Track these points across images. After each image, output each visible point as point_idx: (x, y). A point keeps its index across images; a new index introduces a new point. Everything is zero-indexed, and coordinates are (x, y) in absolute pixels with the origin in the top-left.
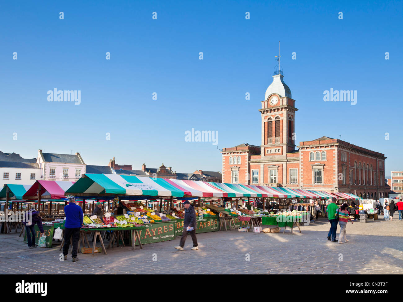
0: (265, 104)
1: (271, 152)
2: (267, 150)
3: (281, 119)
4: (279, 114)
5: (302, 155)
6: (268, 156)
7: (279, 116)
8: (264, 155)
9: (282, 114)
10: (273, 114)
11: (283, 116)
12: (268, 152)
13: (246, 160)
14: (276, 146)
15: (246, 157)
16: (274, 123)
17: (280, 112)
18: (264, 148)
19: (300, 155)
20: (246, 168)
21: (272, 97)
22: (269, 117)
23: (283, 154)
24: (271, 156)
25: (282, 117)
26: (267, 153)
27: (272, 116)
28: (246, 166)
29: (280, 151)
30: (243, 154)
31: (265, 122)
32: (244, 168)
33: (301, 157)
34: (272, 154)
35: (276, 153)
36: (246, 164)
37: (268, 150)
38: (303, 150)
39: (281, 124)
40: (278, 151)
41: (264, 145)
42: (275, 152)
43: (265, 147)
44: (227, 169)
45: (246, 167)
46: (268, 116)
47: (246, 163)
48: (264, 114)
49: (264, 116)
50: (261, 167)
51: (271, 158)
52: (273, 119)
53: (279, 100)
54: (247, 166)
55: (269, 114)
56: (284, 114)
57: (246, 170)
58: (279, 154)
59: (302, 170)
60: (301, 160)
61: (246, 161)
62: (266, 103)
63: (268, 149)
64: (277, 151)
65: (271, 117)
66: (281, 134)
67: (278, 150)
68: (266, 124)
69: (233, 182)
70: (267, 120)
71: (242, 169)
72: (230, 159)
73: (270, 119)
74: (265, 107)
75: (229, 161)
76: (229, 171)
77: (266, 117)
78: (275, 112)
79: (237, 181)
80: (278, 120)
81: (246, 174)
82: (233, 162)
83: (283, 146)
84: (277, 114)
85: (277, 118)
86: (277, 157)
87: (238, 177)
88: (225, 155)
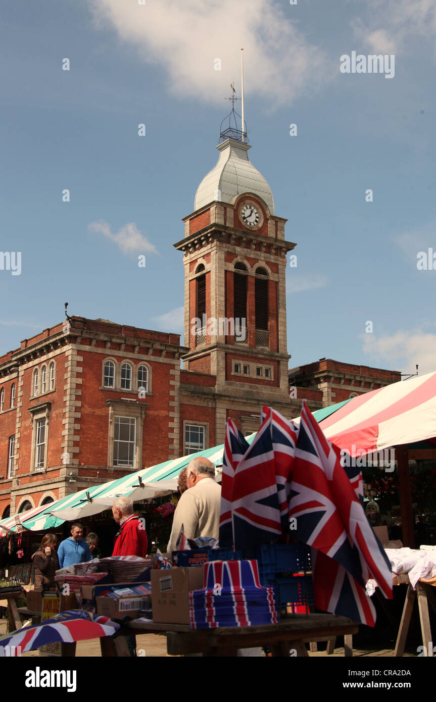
0: (228, 214)
1: (245, 372)
3: (272, 277)
4: (268, 263)
7: (269, 271)
8: (226, 379)
9: (276, 265)
10: (252, 256)
11: (277, 272)
12: (236, 370)
13: (172, 383)
14: (260, 356)
15: (172, 372)
16: (252, 282)
17: (272, 258)
18: (226, 354)
20: (171, 414)
21: (248, 201)
22: (239, 259)
23: (279, 387)
24: (246, 387)
25: (276, 275)
26: (233, 373)
27: (248, 259)
28: (172, 404)
29: (271, 374)
30: (161, 360)
31: (226, 271)
32: (163, 413)
34: (250, 381)
35: (260, 377)
36: (172, 398)
37: (237, 367)
39: (271, 294)
40: (267, 375)
41: (226, 343)
42: (258, 374)
43: (230, 351)
44: (94, 406)
45: (172, 409)
46: (235, 255)
47: (172, 393)
48: (224, 245)
49: (226, 250)
50: (218, 415)
51: (247, 392)
52: (252, 272)
53: (266, 220)
54: (175, 404)
55: (238, 249)
56: (280, 267)
57: (172, 420)
58: (268, 383)
61: (173, 387)
62: (230, 213)
63: (238, 362)
64: (263, 373)
65: (246, 262)
66: (271, 323)
67: (267, 371)
68: (231, 279)
69: (115, 463)
70: (231, 267)
71: (156, 413)
72: (106, 369)
73: (239, 266)
74: (225, 223)
75: (103, 376)
76: (100, 417)
77: (229, 256)
78: (259, 253)
79: (132, 458)
80: (262, 277)
81: (170, 435)
82: (117, 380)
83: (279, 362)
84: (263, 259)
85: (260, 270)
86: (266, 392)
87: (141, 443)
88: (87, 348)
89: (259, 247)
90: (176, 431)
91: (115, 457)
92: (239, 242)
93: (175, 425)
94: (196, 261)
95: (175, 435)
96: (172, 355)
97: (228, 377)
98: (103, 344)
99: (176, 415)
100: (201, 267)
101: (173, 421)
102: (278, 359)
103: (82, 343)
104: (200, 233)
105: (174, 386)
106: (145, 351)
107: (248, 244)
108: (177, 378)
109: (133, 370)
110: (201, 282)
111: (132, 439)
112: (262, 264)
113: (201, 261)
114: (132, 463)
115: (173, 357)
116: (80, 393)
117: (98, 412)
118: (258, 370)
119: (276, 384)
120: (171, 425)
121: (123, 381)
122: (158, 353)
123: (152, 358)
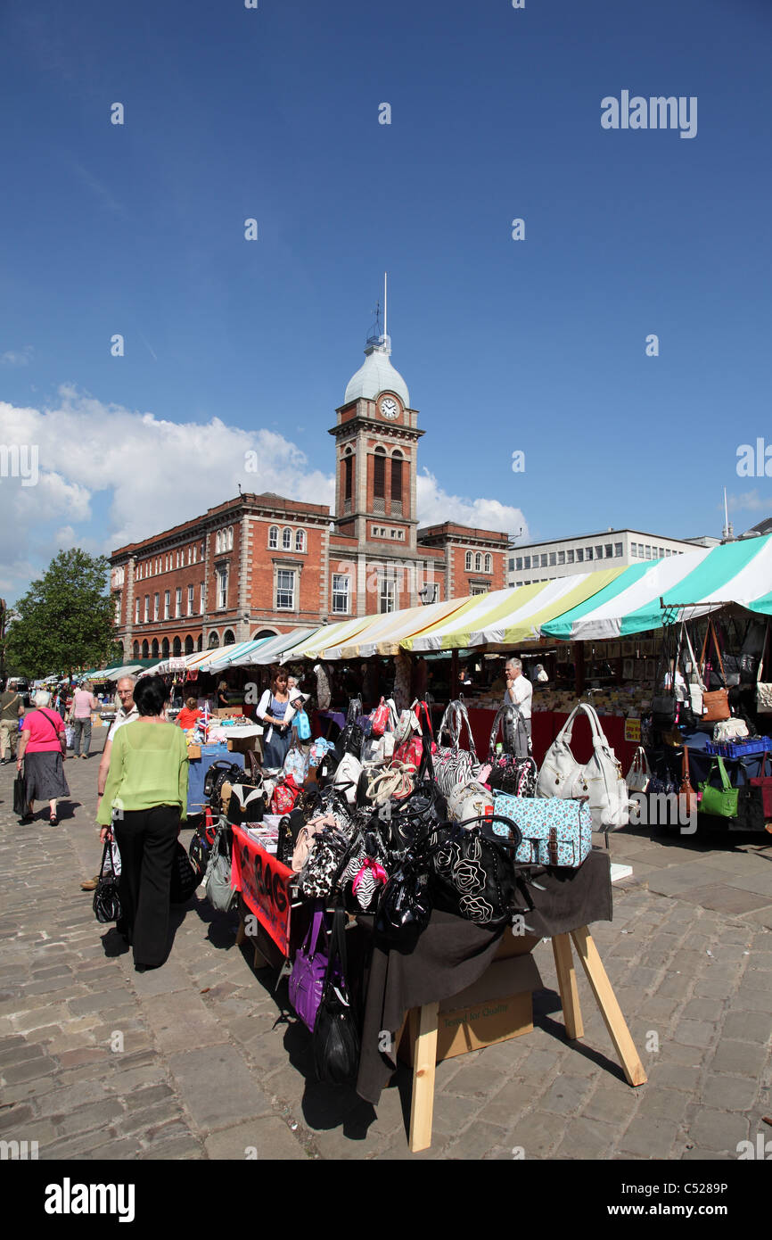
0: (371, 408)
1: (382, 534)
2: (373, 527)
3: (405, 458)
4: (402, 446)
5: (452, 556)
6: (376, 545)
7: (404, 453)
8: (367, 540)
10: (389, 441)
12: (375, 533)
13: (322, 544)
14: (395, 522)
15: (323, 535)
16: (389, 462)
17: (406, 443)
18: (367, 521)
19: (449, 555)
20: (322, 568)
21: (387, 396)
22: (379, 444)
24: (383, 546)
25: (409, 456)
26: (372, 535)
27: (386, 443)
28: (322, 560)
29: (403, 536)
30: (314, 526)
31: (368, 454)
32: (316, 568)
33: (450, 559)
34: (385, 540)
35: (394, 538)
36: (323, 556)
37: (375, 530)
38: (454, 545)
39: (405, 471)
40: (399, 537)
42: (392, 536)
44: (259, 562)
45: (323, 564)
46: (376, 441)
47: (323, 552)
48: (367, 433)
49: (370, 437)
51: (383, 551)
52: (389, 454)
54: (325, 560)
55: (378, 436)
56: (412, 450)
57: (323, 572)
58: (400, 543)
59: (453, 589)
60: (451, 566)
63: (376, 526)
65: (384, 447)
66: (405, 495)
67: (400, 533)
68: (372, 460)
69: (278, 606)
70: (372, 451)
71: (311, 567)
72: (272, 534)
73: (379, 449)
74: (368, 415)
75: (269, 539)
76: (267, 571)
77: (372, 441)
78: (395, 438)
79: (291, 602)
80: (398, 458)
81: (322, 585)
82: (279, 541)
83: (409, 527)
84: (398, 443)
85: (397, 453)
86: (398, 550)
87: (298, 591)
88: (256, 518)
89: (395, 433)
90: (326, 581)
91: (278, 601)
92: (378, 429)
93: (325, 577)
94: (345, 445)
95: (325, 585)
96: (322, 522)
97: (368, 538)
98: (268, 515)
99: (325, 569)
100: (349, 450)
101: (323, 574)
102: (407, 523)
103: (252, 514)
104: (348, 423)
105: (324, 547)
106: (301, 519)
107: (387, 431)
108: (327, 540)
109: (293, 535)
110: (349, 462)
111: (292, 588)
112: (398, 448)
113: (348, 445)
114: (291, 606)
115: (324, 524)
116: (251, 553)
117: (265, 567)
118: (393, 532)
119: (406, 543)
120: (322, 577)
121: (284, 543)
122: (312, 521)
123: (308, 525)
